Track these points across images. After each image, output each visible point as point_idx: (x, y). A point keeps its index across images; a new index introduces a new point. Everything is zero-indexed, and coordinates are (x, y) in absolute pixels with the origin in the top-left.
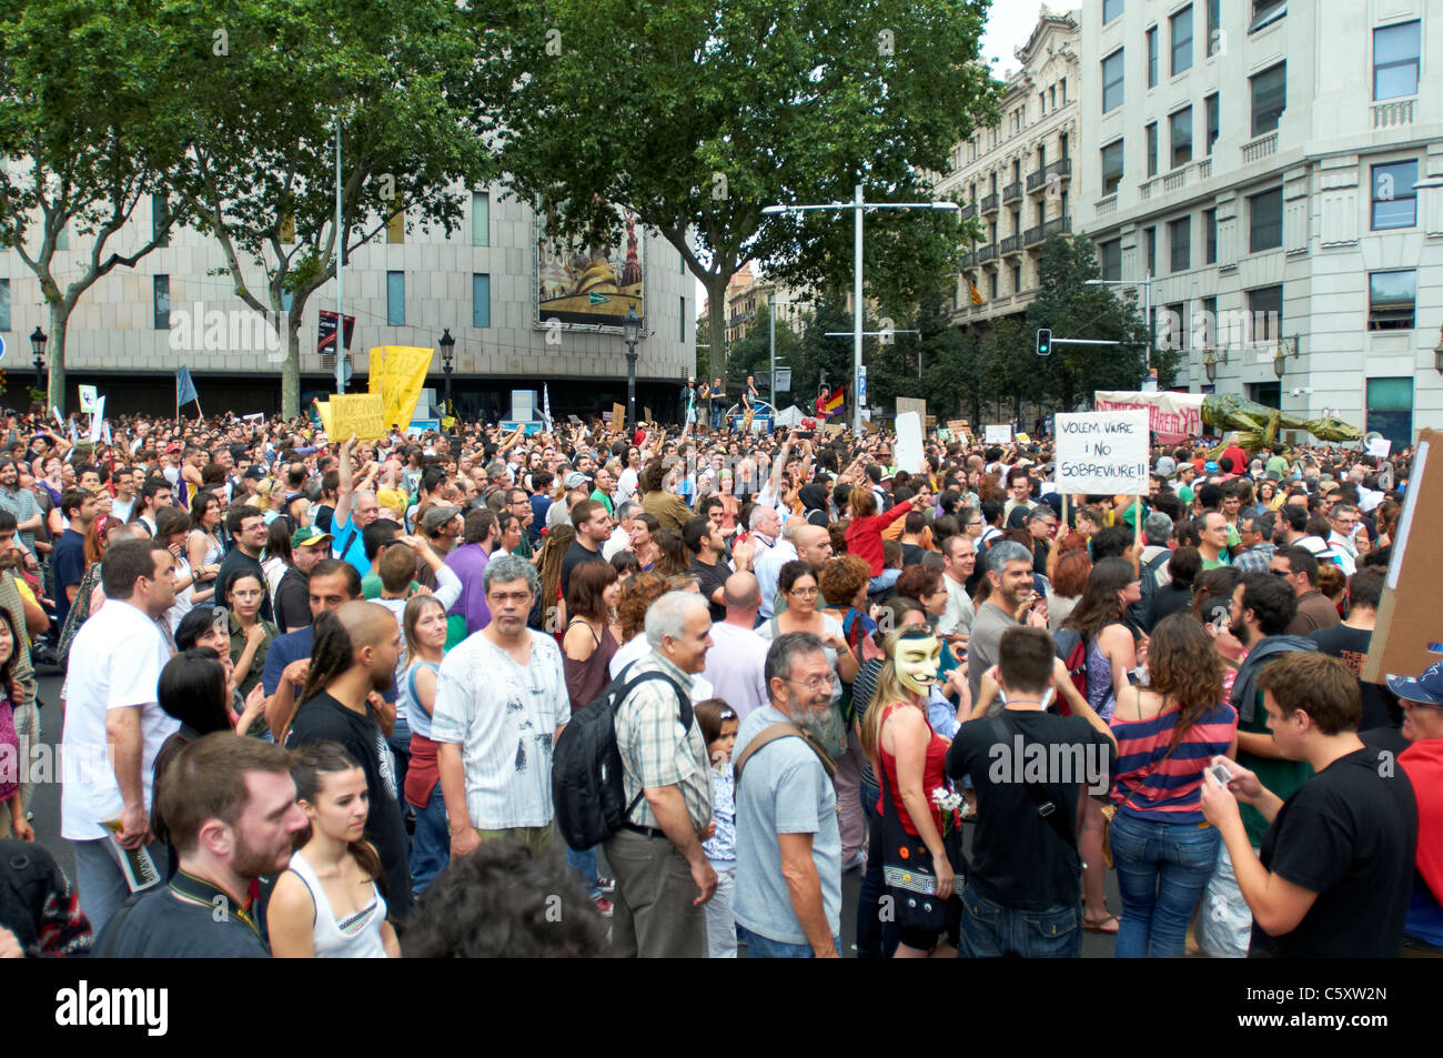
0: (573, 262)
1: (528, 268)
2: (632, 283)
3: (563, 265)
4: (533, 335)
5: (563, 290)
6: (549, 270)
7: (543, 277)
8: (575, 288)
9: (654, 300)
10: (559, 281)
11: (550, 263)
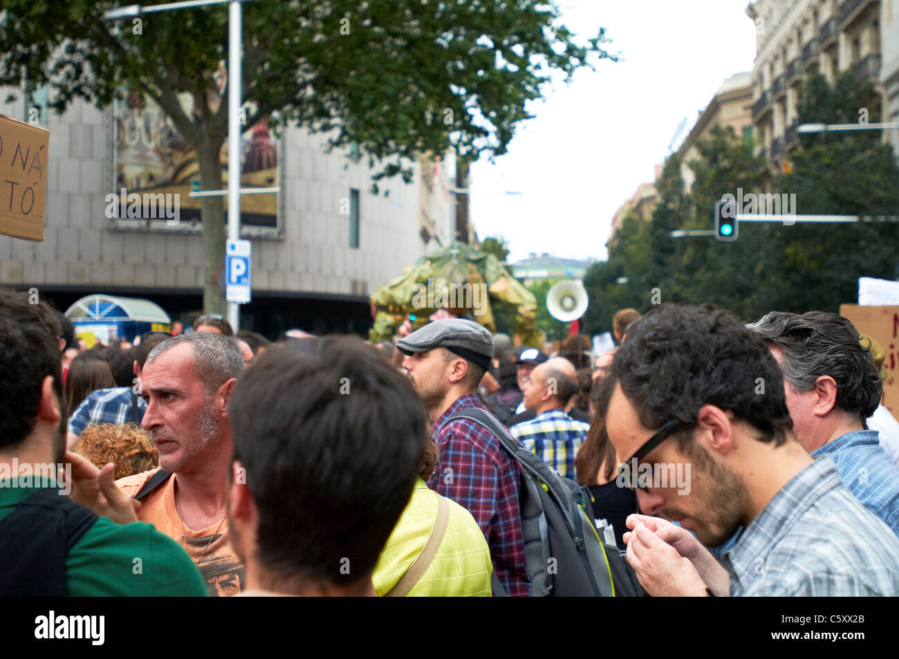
0: (168, 142)
1: (100, 148)
2: (260, 168)
3: (152, 145)
4: (107, 236)
5: (151, 178)
6: (131, 153)
7: (122, 161)
8: (170, 172)
9: (298, 193)
10: (146, 166)
11: (134, 143)
